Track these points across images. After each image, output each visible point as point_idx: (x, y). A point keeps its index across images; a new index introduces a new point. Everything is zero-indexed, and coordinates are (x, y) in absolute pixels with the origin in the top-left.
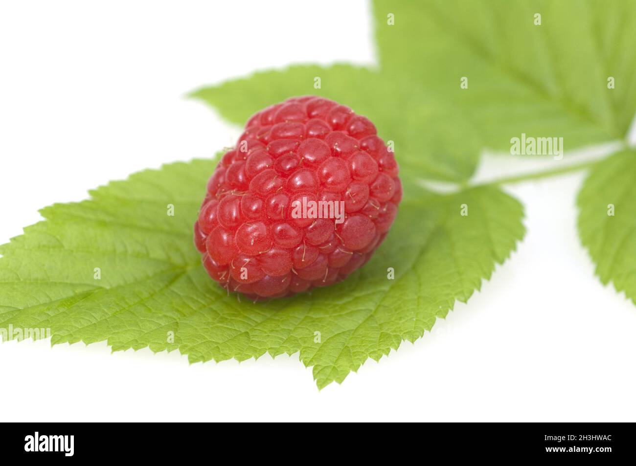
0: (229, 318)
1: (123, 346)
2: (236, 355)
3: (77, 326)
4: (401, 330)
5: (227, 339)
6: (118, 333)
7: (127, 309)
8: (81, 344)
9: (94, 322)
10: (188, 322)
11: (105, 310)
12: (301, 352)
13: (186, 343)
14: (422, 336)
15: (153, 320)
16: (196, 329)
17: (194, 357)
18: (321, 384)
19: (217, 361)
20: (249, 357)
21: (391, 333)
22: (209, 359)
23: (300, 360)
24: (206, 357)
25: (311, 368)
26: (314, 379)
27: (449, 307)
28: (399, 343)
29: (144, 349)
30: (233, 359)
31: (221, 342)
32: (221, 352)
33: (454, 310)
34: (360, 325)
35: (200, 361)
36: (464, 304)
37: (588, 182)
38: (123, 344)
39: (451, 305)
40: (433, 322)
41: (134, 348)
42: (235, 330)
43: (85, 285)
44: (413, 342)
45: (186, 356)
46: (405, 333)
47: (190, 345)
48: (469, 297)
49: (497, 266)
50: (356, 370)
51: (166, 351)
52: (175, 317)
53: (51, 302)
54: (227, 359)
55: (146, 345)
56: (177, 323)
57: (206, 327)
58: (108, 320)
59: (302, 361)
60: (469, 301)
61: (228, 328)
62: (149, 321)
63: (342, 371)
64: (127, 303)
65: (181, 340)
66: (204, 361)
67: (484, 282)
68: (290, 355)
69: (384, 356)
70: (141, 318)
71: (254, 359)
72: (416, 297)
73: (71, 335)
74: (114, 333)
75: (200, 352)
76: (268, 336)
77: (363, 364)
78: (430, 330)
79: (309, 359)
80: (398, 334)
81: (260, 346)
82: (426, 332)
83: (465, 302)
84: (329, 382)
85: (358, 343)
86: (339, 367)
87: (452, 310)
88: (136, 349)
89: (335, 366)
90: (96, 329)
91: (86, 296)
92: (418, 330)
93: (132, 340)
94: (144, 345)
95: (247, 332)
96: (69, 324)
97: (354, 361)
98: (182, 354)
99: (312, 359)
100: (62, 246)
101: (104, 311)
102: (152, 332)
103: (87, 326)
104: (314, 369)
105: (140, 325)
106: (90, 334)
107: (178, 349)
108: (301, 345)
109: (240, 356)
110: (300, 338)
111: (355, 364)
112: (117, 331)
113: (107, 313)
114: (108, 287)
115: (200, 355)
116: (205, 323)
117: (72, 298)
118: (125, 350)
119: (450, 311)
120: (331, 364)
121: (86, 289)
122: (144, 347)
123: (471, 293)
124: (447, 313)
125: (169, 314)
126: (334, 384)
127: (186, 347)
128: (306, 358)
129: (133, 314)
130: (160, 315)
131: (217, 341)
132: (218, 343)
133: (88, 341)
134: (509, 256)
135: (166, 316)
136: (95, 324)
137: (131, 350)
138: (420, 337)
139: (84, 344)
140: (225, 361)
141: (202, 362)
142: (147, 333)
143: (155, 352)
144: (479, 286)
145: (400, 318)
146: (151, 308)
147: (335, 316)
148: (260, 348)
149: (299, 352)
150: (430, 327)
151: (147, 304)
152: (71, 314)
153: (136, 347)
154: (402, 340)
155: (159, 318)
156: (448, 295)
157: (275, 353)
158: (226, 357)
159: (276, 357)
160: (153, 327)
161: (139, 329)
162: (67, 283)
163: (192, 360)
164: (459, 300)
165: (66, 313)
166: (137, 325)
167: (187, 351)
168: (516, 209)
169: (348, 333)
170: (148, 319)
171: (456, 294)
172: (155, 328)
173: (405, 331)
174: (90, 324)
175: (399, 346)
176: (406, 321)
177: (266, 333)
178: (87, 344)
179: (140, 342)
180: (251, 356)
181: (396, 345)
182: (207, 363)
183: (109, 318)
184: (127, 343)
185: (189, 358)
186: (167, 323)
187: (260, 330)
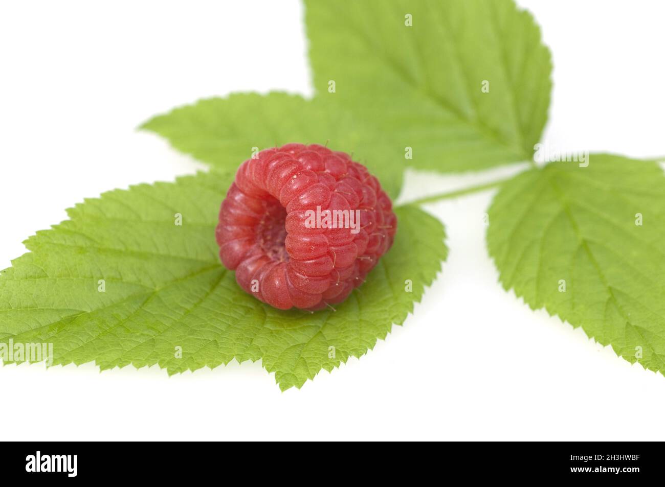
0: (198, 329)
1: (110, 365)
2: (209, 362)
3: (66, 349)
4: (347, 348)
5: (199, 349)
6: (104, 353)
7: (108, 331)
8: (72, 365)
9: (81, 344)
10: (162, 338)
11: (90, 333)
12: (263, 360)
13: (163, 358)
14: (366, 354)
15: (132, 339)
16: (170, 344)
17: (171, 369)
18: (284, 387)
19: (193, 371)
20: (219, 363)
21: (340, 350)
22: (185, 370)
23: (263, 367)
24: (182, 368)
25: (273, 374)
26: (277, 383)
27: (388, 330)
28: (347, 358)
29: (127, 366)
30: (206, 366)
31: (194, 352)
32: (195, 361)
33: (392, 332)
34: (312, 339)
35: (178, 372)
36: (400, 327)
37: (497, 199)
38: (109, 364)
39: (389, 329)
40: (374, 341)
41: (119, 366)
42: (205, 339)
43: (69, 310)
44: (358, 358)
45: (165, 370)
46: (351, 350)
47: (168, 359)
48: (404, 320)
49: (426, 288)
50: (312, 378)
51: (147, 367)
52: (151, 334)
53: (41, 328)
54: (200, 368)
55: (130, 363)
56: (153, 339)
57: (179, 341)
58: (94, 342)
59: (264, 367)
60: (404, 324)
61: (199, 339)
62: (128, 340)
63: (301, 378)
64: (108, 326)
65: (159, 355)
66: (181, 372)
67: (416, 304)
68: (254, 362)
69: (335, 368)
70: (122, 339)
71: (224, 365)
72: (357, 320)
73: (63, 358)
74: (100, 354)
75: (177, 364)
76: (235, 344)
77: (317, 374)
78: (372, 348)
79: (271, 367)
80: (346, 350)
81: (228, 352)
82: (369, 350)
83: (401, 324)
84: (289, 386)
85: (312, 356)
86: (297, 375)
87: (390, 332)
88: (121, 367)
89: (294, 374)
90: (84, 351)
91: (72, 320)
92: (363, 349)
93: (116, 358)
94: (127, 363)
95: (215, 340)
96: (60, 348)
97: (310, 371)
98: (162, 368)
99: (274, 366)
100: (46, 276)
101: (89, 335)
102: (132, 349)
103: (76, 349)
104: (276, 375)
105: (122, 345)
106: (80, 355)
107: (157, 364)
108: (263, 354)
109: (211, 363)
110: (262, 347)
111: (311, 373)
112: (102, 352)
113: (92, 336)
114: (89, 311)
115: (177, 366)
116: (177, 337)
117: (59, 322)
118: (112, 369)
119: (388, 333)
120: (290, 372)
121: (71, 314)
122: (127, 365)
123: (405, 316)
124: (386, 335)
125: (146, 333)
126: (294, 389)
127: (164, 361)
128: (268, 365)
129: (115, 335)
130: (138, 334)
131: (191, 352)
132: (191, 354)
133: (79, 362)
134: (435, 278)
135: (142, 334)
136: (82, 346)
137: (116, 368)
138: (364, 354)
139: (76, 366)
140: (199, 370)
141: (179, 373)
142: (129, 351)
143: (138, 368)
144: (411, 308)
145: (346, 337)
146: (129, 329)
147: (290, 330)
148: (228, 354)
149: (261, 360)
150: (372, 346)
151: (125, 325)
152: (60, 339)
153: (121, 365)
154: (349, 356)
155: (137, 337)
156: (385, 319)
157: (241, 359)
158: (200, 366)
159: (242, 363)
160: (134, 346)
161: (121, 349)
162: (53, 309)
163: (170, 372)
164: (395, 323)
165: (56, 337)
166: (119, 345)
167: (165, 365)
168: (438, 229)
169: (301, 345)
170: (128, 339)
171: (393, 319)
172: (135, 346)
173: (352, 349)
174: (77, 347)
175: (347, 360)
176: (352, 340)
177: (232, 341)
178: (78, 366)
179: (123, 360)
180: (221, 363)
181: (345, 359)
182: (184, 373)
183: (94, 340)
184: (113, 362)
185: (168, 371)
186: (145, 341)
187: (227, 338)
